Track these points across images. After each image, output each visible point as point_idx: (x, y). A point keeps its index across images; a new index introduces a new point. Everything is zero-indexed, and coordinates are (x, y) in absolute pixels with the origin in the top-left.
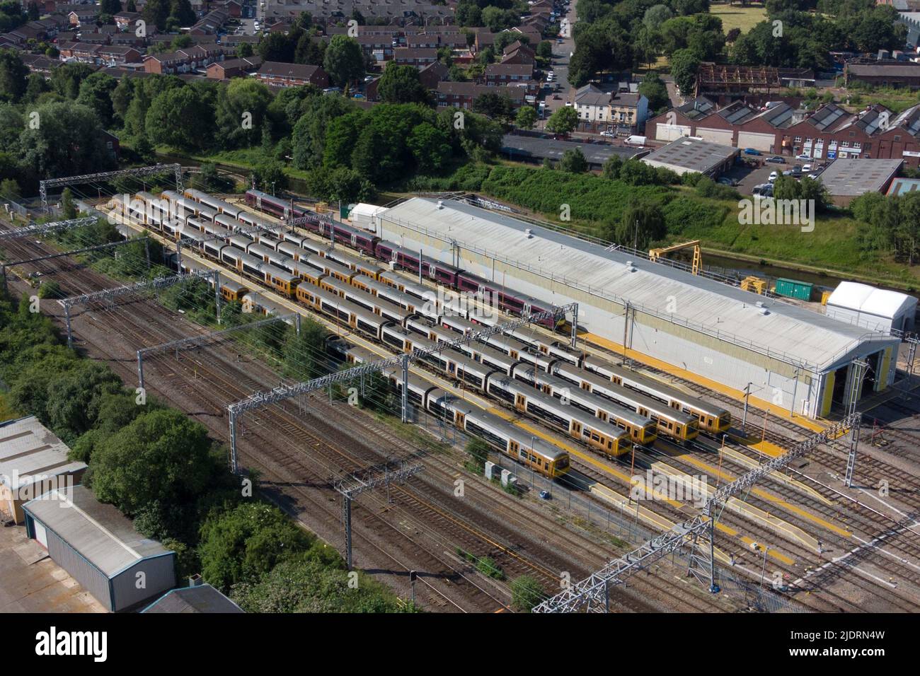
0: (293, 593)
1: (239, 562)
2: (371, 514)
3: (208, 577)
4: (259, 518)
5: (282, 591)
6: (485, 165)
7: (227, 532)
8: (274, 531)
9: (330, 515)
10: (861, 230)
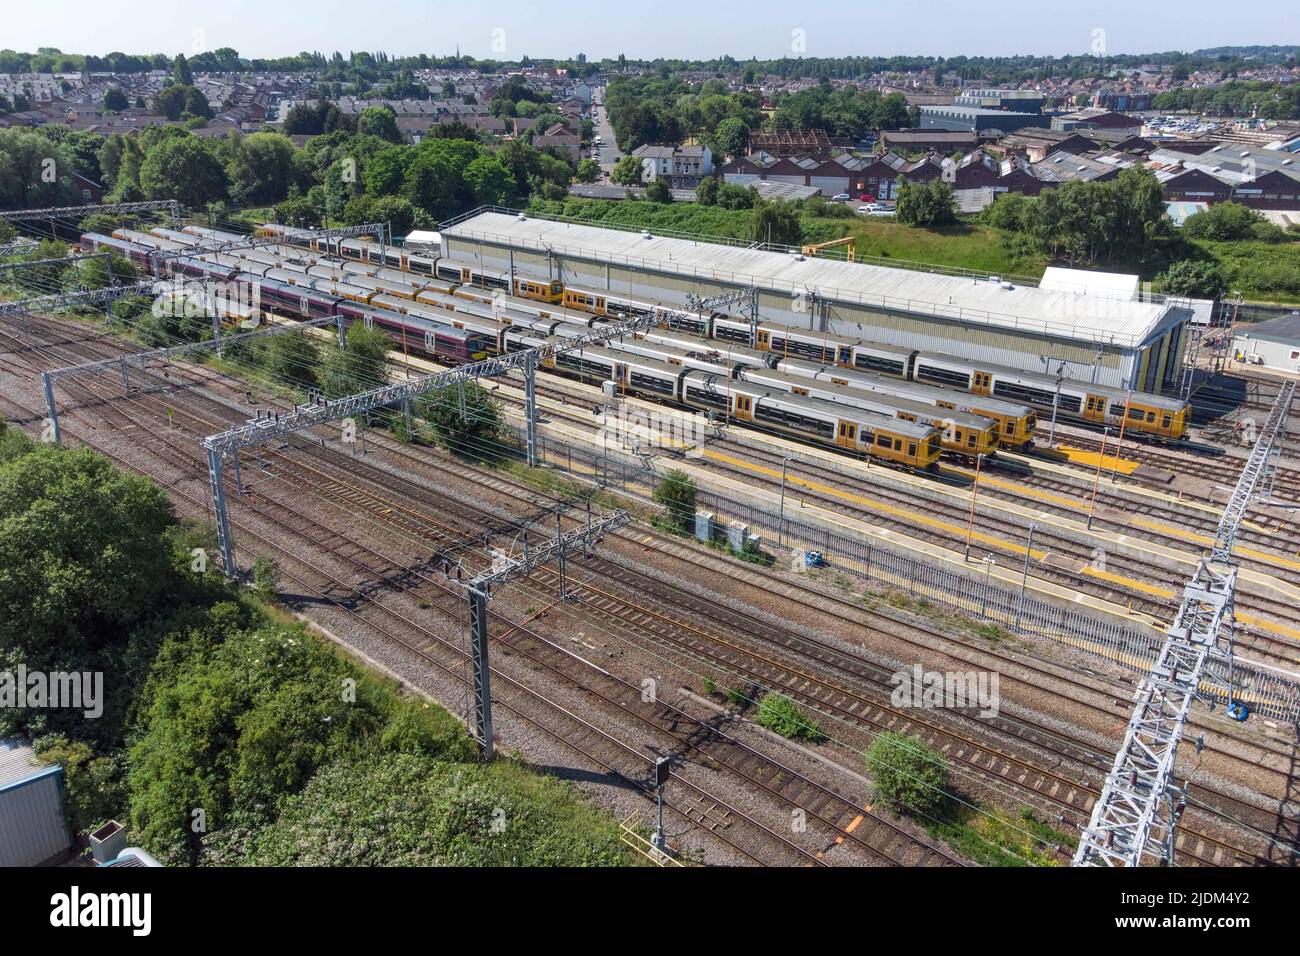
0: (360, 843)
1: (223, 773)
2: (511, 626)
3: (143, 820)
4: (273, 662)
5: (331, 846)
6: (557, 203)
7: (191, 706)
8: (309, 689)
9: (427, 636)
10: (1004, 237)
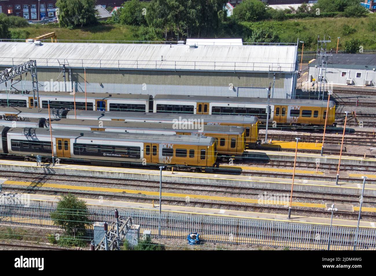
10: (133, 30)
